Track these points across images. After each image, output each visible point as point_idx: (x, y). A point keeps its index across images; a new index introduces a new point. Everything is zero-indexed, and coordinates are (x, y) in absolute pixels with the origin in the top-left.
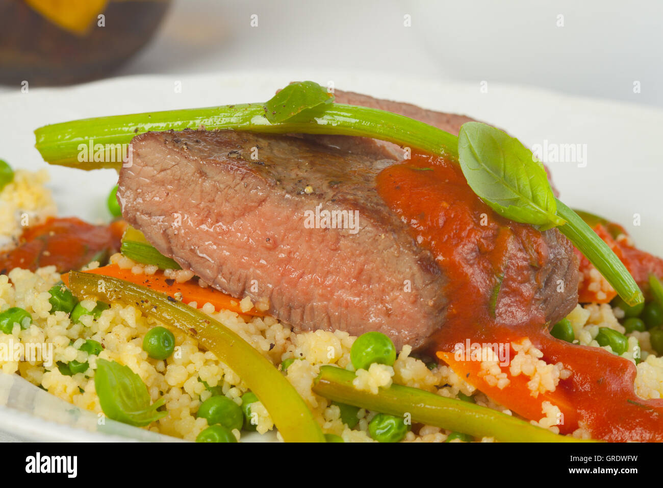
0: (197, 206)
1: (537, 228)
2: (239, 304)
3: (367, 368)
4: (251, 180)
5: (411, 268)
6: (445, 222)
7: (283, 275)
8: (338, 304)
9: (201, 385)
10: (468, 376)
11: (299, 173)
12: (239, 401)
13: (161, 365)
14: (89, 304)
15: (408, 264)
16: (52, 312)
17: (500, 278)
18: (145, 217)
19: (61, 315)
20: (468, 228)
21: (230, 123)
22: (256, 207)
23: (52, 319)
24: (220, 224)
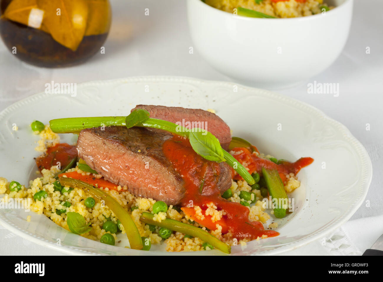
0: (103, 154)
1: (217, 162)
2: (117, 188)
3: (158, 213)
4: (120, 147)
5: (173, 179)
6: (184, 163)
7: (131, 178)
8: (150, 188)
9: (104, 217)
10: (191, 216)
11: (137, 143)
12: (116, 223)
13: (90, 210)
14: (67, 188)
15: (172, 178)
16: (54, 192)
17: (203, 181)
18: (86, 157)
19: (58, 193)
20: (192, 164)
21: (114, 124)
22: (122, 156)
23: (54, 194)
24: (111, 160)
